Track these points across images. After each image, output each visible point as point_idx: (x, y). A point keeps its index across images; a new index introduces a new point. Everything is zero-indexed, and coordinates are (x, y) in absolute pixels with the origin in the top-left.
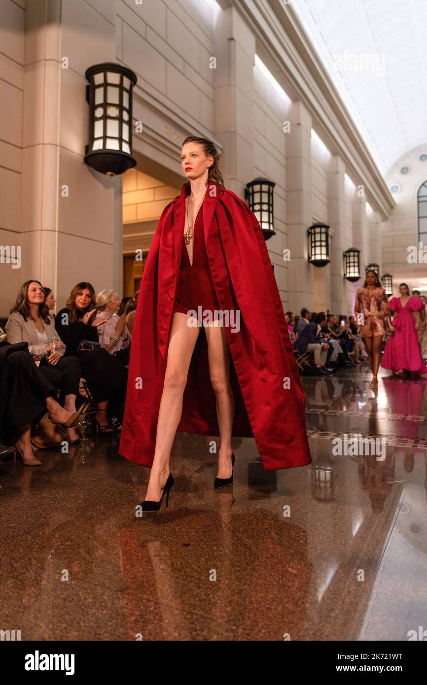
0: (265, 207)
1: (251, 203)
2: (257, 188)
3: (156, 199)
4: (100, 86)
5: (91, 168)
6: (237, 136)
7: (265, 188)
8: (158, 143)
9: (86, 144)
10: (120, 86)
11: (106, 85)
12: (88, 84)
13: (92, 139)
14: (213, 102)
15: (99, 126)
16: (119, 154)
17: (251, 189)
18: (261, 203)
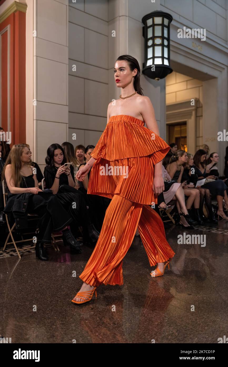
3: (188, 88)
4: (150, 27)
5: (146, 77)
8: (188, 53)
9: (143, 62)
10: (163, 25)
11: (154, 25)
12: (144, 26)
13: (146, 59)
15: (150, 51)
16: (162, 67)
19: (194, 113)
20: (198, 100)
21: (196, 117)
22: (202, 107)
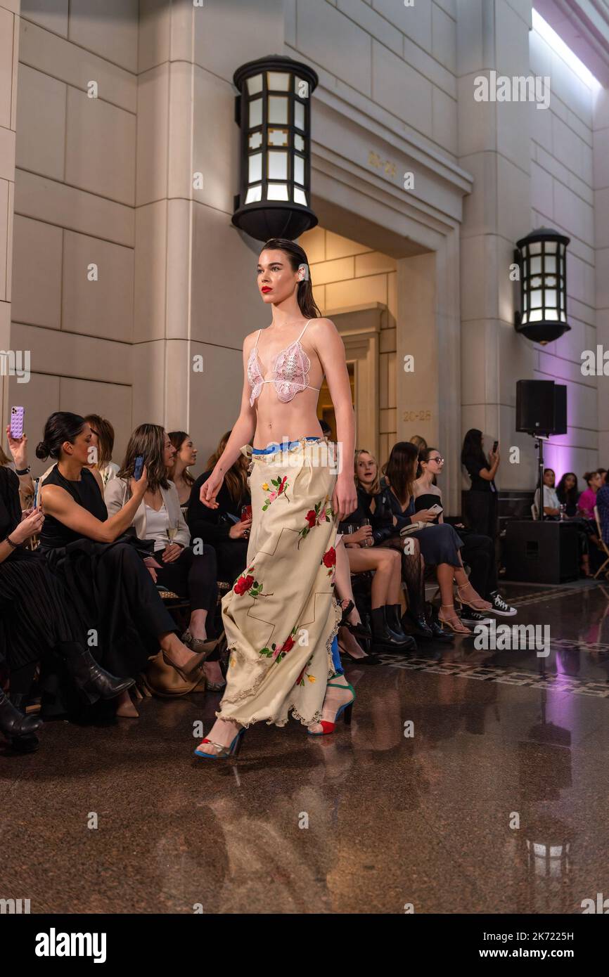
0: (551, 281)
1: (525, 275)
2: (536, 247)
3: (357, 275)
4: (256, 97)
5: (244, 233)
6: (499, 156)
7: (551, 247)
8: (358, 181)
9: (236, 194)
10: (291, 95)
11: (266, 94)
12: (239, 94)
13: (245, 185)
14: (456, 101)
15: (255, 162)
16: (288, 208)
17: (524, 249)
18: (543, 275)
19: (372, 342)
20: (383, 308)
21: (380, 353)
22: (395, 328)
